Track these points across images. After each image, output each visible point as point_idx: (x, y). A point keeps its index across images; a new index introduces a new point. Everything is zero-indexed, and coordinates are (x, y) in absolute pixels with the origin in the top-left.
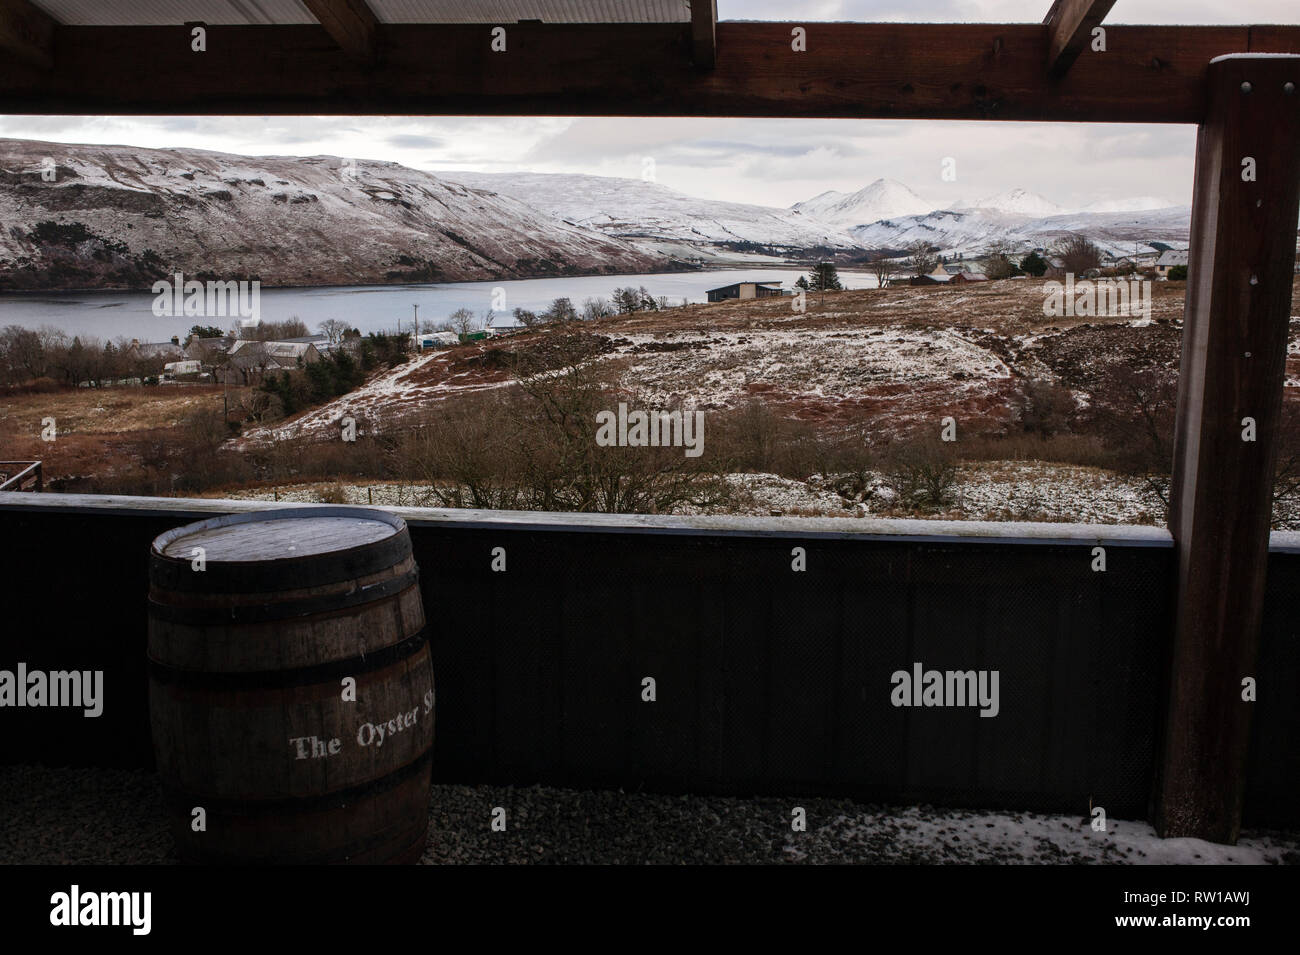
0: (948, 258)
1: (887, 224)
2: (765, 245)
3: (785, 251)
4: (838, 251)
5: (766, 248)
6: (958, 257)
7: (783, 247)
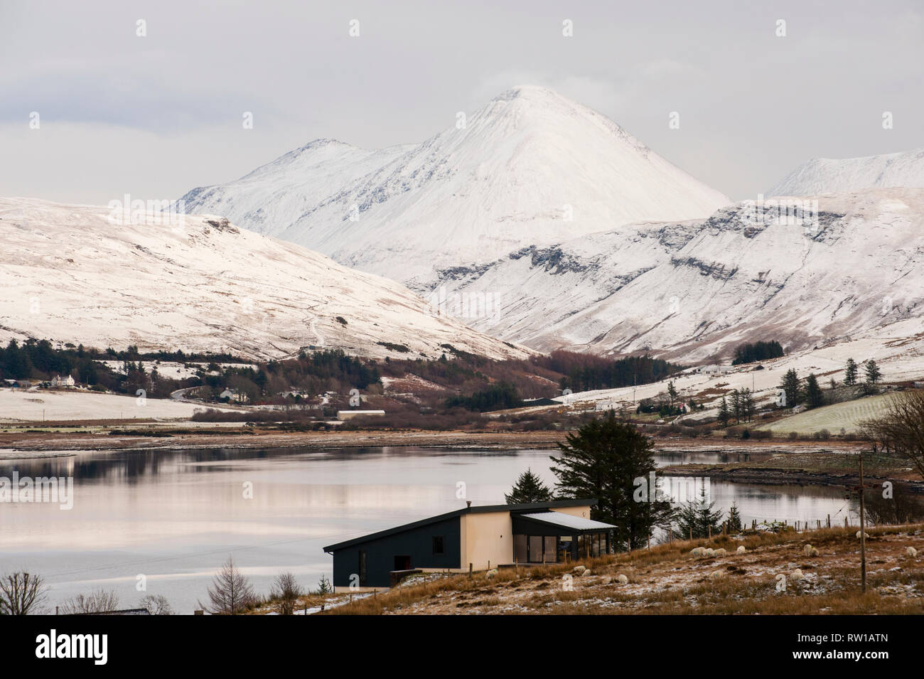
0: (823, 383)
1: (553, 259)
2: (111, 354)
3: (188, 374)
4: (391, 368)
5: (116, 366)
6: (862, 376)
7: (179, 358)
